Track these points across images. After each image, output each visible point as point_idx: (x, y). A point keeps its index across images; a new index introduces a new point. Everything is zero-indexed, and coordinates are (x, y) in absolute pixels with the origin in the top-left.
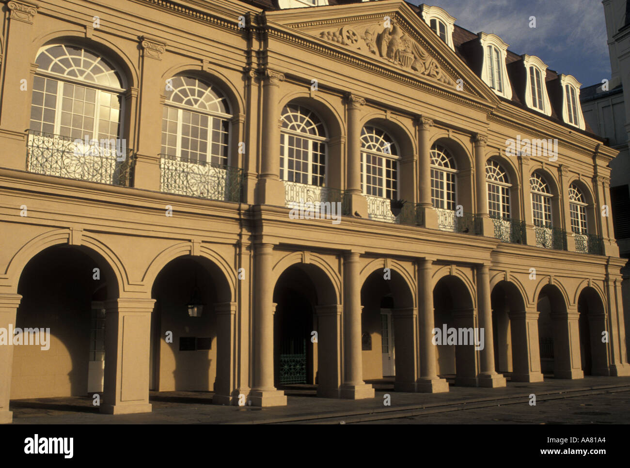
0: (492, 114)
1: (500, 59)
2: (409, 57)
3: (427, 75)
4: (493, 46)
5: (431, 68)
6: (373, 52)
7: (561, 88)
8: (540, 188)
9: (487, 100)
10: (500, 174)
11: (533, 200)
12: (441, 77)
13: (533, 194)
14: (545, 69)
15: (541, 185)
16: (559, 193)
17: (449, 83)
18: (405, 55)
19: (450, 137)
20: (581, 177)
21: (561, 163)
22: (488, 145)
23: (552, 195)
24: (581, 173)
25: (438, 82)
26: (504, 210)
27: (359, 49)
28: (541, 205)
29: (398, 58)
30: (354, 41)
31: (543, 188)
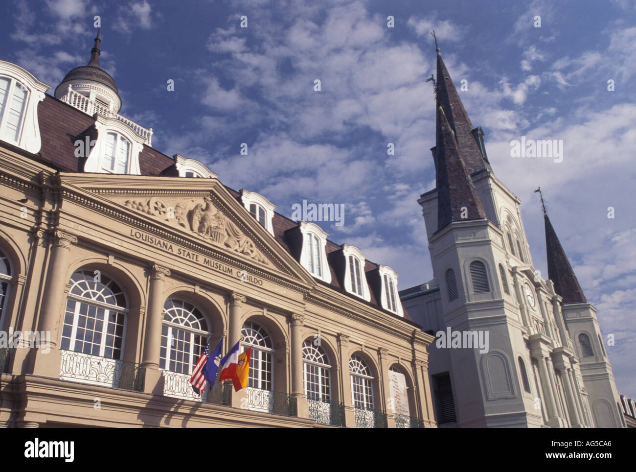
0: (309, 295)
1: (320, 246)
2: (221, 233)
3: (240, 252)
4: (313, 235)
5: (245, 246)
6: (182, 225)
7: (379, 277)
8: (361, 371)
9: (301, 280)
10: (319, 355)
11: (354, 382)
12: (256, 256)
13: (354, 376)
14: (364, 259)
15: (361, 368)
16: (379, 376)
17: (263, 262)
18: (217, 230)
19: (265, 314)
20: (400, 361)
21: (380, 346)
22: (305, 326)
23: (373, 378)
24: (400, 357)
25: (253, 260)
26: (323, 392)
27: (167, 220)
28: (362, 388)
29: (210, 233)
30: (162, 213)
31: (364, 371)
